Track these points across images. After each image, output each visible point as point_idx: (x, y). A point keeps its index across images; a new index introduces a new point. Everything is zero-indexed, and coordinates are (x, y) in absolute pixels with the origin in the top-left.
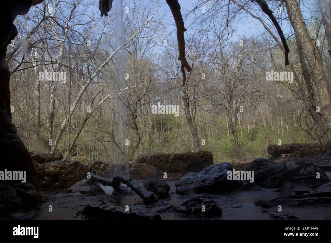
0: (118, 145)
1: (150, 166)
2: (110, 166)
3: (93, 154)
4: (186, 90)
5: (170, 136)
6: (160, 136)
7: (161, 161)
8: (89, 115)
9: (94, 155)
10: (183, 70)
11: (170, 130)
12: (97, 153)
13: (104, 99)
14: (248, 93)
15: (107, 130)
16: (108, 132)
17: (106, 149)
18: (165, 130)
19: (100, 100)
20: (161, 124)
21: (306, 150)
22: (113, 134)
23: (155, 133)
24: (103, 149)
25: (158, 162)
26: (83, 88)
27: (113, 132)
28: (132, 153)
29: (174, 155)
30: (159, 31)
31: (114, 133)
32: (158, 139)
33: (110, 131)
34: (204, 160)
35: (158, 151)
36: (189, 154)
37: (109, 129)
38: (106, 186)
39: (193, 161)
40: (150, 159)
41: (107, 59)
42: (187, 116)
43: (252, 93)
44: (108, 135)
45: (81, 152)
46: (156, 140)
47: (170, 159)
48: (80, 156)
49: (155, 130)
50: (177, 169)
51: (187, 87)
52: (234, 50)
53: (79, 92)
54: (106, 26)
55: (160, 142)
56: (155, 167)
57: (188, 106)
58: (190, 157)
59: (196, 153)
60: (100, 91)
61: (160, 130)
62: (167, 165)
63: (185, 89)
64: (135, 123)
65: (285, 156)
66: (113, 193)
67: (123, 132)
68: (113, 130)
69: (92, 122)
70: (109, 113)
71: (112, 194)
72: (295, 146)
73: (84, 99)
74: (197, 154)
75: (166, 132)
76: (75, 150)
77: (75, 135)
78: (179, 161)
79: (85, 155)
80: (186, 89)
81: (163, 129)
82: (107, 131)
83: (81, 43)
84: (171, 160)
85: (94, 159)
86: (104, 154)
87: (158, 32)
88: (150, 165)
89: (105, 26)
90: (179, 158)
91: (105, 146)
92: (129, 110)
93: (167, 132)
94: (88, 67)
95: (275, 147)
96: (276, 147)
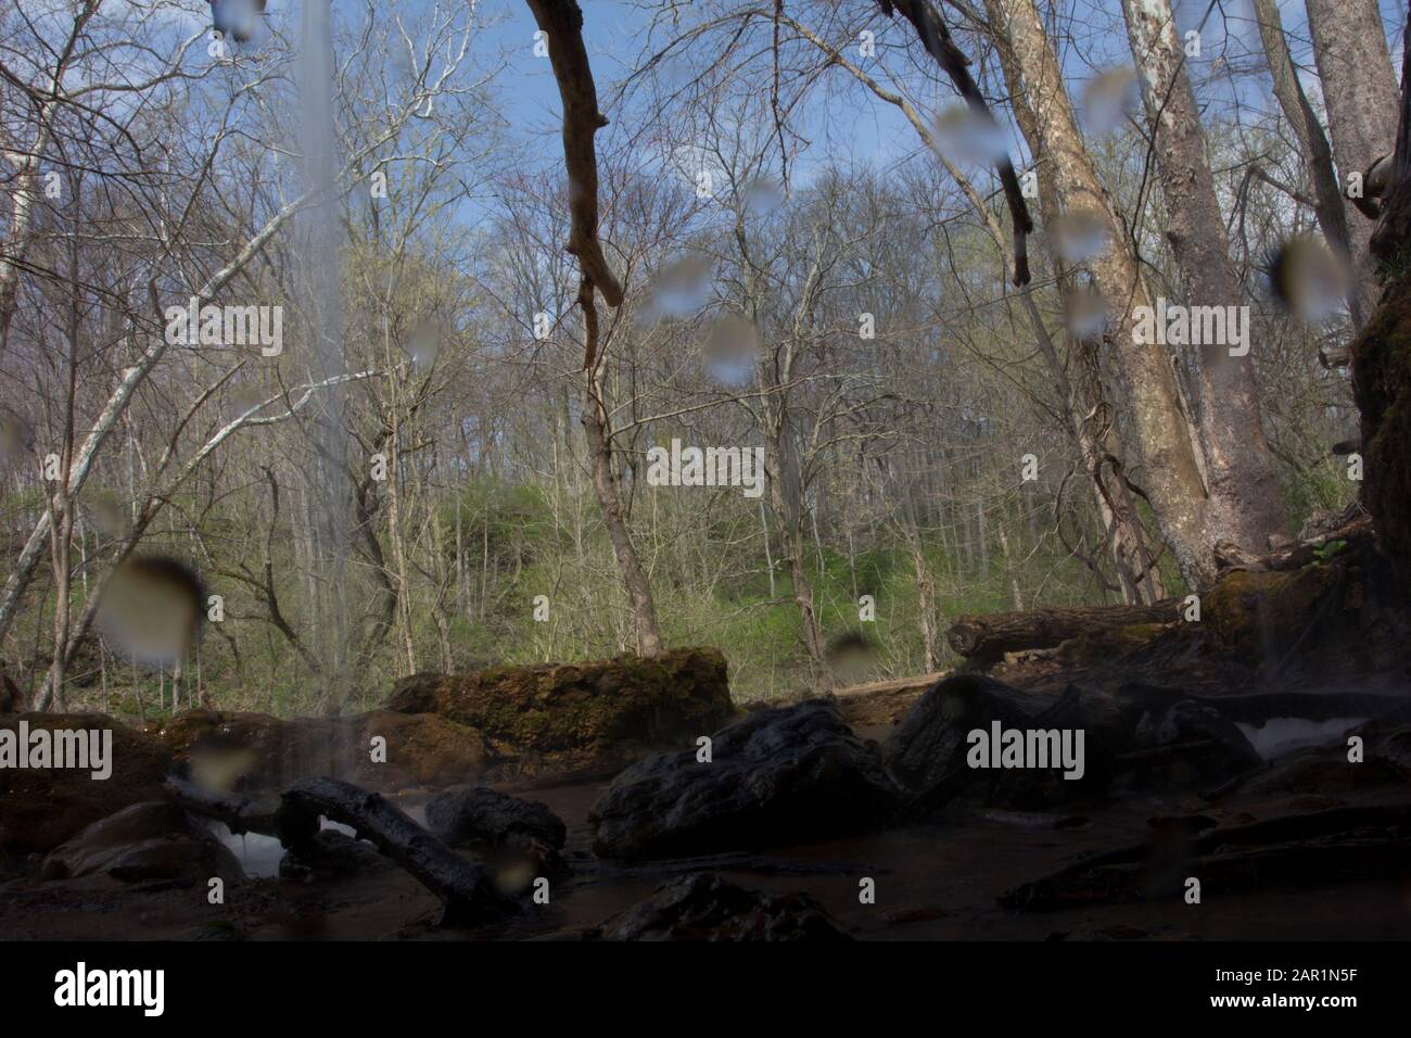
0: (295, 631)
1: (451, 724)
2: (261, 734)
3: (176, 676)
4: (599, 389)
5: (526, 589)
6: (479, 589)
7: (502, 700)
8: (155, 502)
9: (180, 682)
10: (585, 301)
11: (526, 561)
12: (198, 670)
13: (229, 427)
14: (848, 406)
15: (242, 565)
16: (247, 575)
17: (236, 653)
18: (502, 564)
19: (210, 434)
20: (483, 535)
21: (1109, 633)
22: (270, 582)
23: (459, 577)
24: (224, 653)
25: (485, 703)
26: (130, 374)
27: (270, 574)
28: (359, 664)
29: (558, 672)
30: (476, 133)
31: (274, 577)
32: (472, 602)
33: (258, 571)
34: (691, 688)
35: (469, 654)
36: (627, 662)
37: (250, 563)
38: (243, 833)
39: (645, 694)
40: (449, 690)
41: (243, 247)
42: (604, 500)
43: (868, 403)
44: (250, 590)
45: (119, 668)
46: (464, 608)
47: (544, 690)
48: (116, 685)
49: (458, 562)
50: (576, 732)
51: (600, 372)
52: (793, 223)
53: (110, 396)
54: (240, 102)
55: (479, 616)
56: (473, 729)
57: (609, 454)
58: (632, 679)
59: (658, 660)
60: (209, 393)
61: (482, 562)
62: (527, 715)
63: (593, 381)
64: (371, 533)
65: (1019, 659)
66: (284, 871)
67: (315, 573)
68: (269, 566)
69: (170, 533)
70: (252, 491)
71: (276, 873)
72: (1058, 616)
73: (132, 428)
74: (663, 662)
75: (505, 570)
76: (92, 659)
77: (90, 590)
78: (582, 695)
79: (141, 683)
80: (597, 384)
81: (496, 559)
82: (241, 570)
83: (125, 171)
84: (545, 695)
85: (183, 698)
86: (230, 676)
87: (472, 142)
88: (453, 719)
89: (232, 101)
90: (582, 684)
91: (231, 639)
92: (342, 479)
93: (512, 573)
94: (152, 284)
95: (977, 622)
96: (982, 624)
